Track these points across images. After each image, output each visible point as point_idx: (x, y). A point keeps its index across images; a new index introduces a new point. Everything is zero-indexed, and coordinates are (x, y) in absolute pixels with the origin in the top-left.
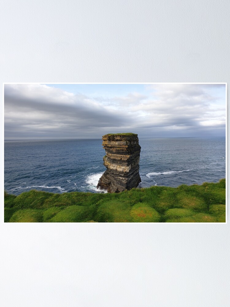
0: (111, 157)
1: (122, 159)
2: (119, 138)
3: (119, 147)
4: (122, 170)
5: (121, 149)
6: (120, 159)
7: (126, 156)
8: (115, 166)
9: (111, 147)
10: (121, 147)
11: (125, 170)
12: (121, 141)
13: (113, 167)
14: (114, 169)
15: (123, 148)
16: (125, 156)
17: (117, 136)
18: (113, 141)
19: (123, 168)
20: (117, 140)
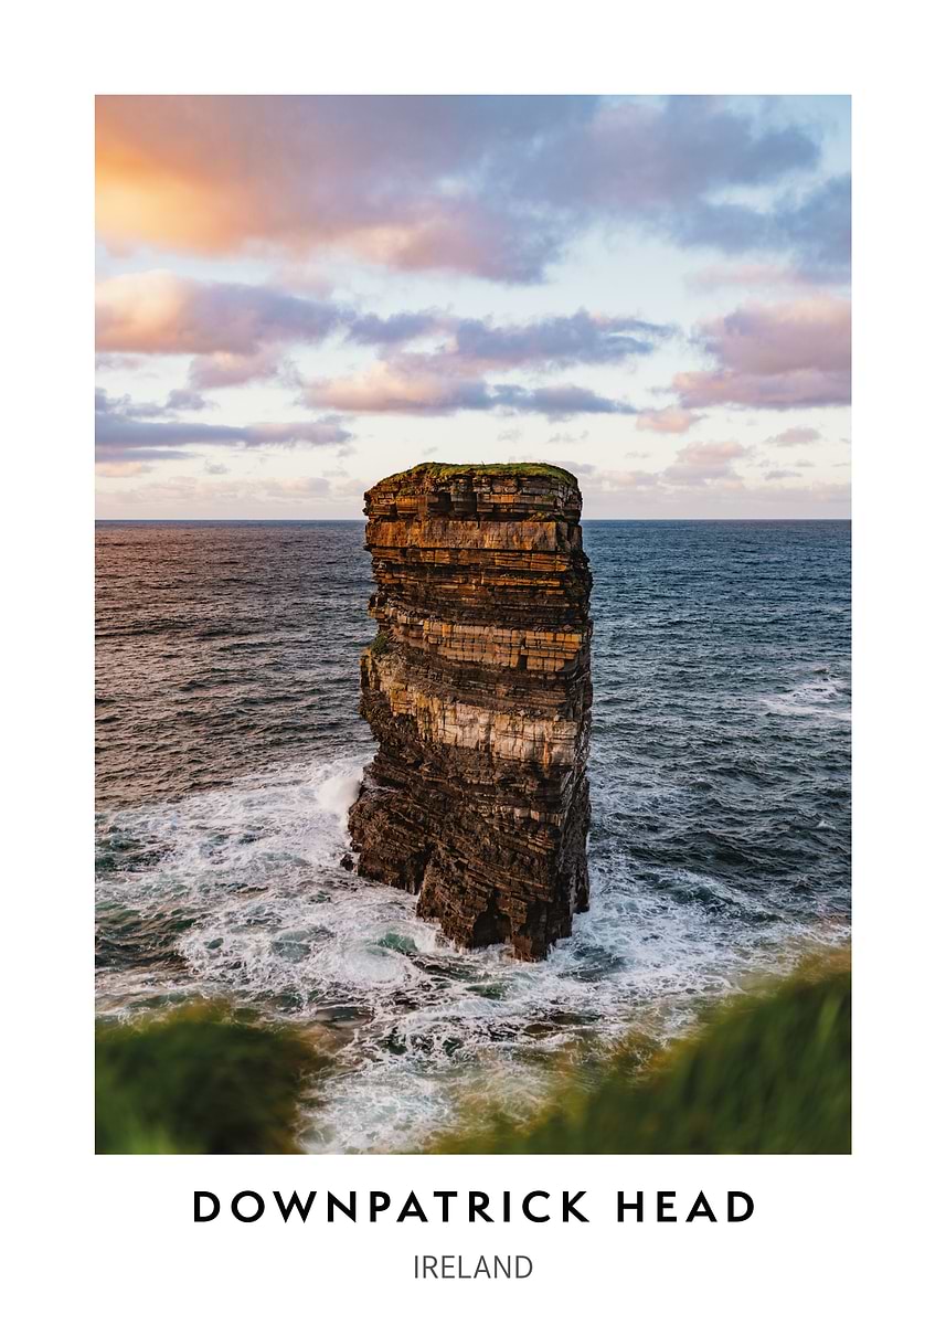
0: (442, 651)
1: (532, 664)
2: (505, 497)
3: (510, 565)
4: (528, 746)
5: (526, 582)
6: (514, 661)
7: (560, 637)
8: (473, 721)
9: (449, 571)
10: (521, 564)
11: (551, 745)
12: (522, 517)
13: (460, 727)
14: (466, 744)
15: (539, 574)
16: (550, 636)
17: (492, 480)
18: (464, 517)
19: (538, 731)
20: (496, 515)
